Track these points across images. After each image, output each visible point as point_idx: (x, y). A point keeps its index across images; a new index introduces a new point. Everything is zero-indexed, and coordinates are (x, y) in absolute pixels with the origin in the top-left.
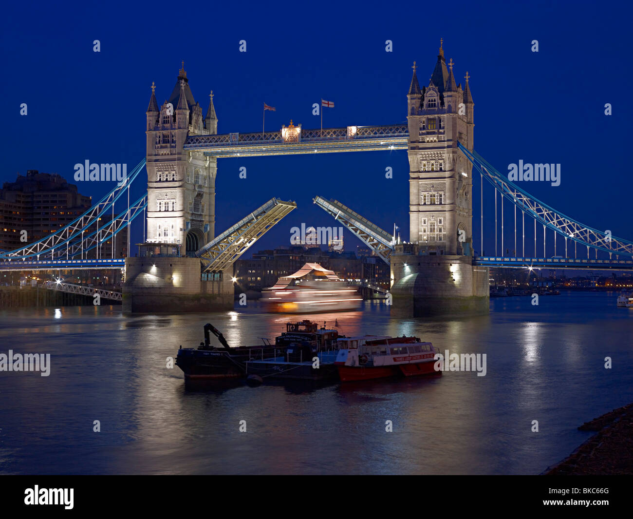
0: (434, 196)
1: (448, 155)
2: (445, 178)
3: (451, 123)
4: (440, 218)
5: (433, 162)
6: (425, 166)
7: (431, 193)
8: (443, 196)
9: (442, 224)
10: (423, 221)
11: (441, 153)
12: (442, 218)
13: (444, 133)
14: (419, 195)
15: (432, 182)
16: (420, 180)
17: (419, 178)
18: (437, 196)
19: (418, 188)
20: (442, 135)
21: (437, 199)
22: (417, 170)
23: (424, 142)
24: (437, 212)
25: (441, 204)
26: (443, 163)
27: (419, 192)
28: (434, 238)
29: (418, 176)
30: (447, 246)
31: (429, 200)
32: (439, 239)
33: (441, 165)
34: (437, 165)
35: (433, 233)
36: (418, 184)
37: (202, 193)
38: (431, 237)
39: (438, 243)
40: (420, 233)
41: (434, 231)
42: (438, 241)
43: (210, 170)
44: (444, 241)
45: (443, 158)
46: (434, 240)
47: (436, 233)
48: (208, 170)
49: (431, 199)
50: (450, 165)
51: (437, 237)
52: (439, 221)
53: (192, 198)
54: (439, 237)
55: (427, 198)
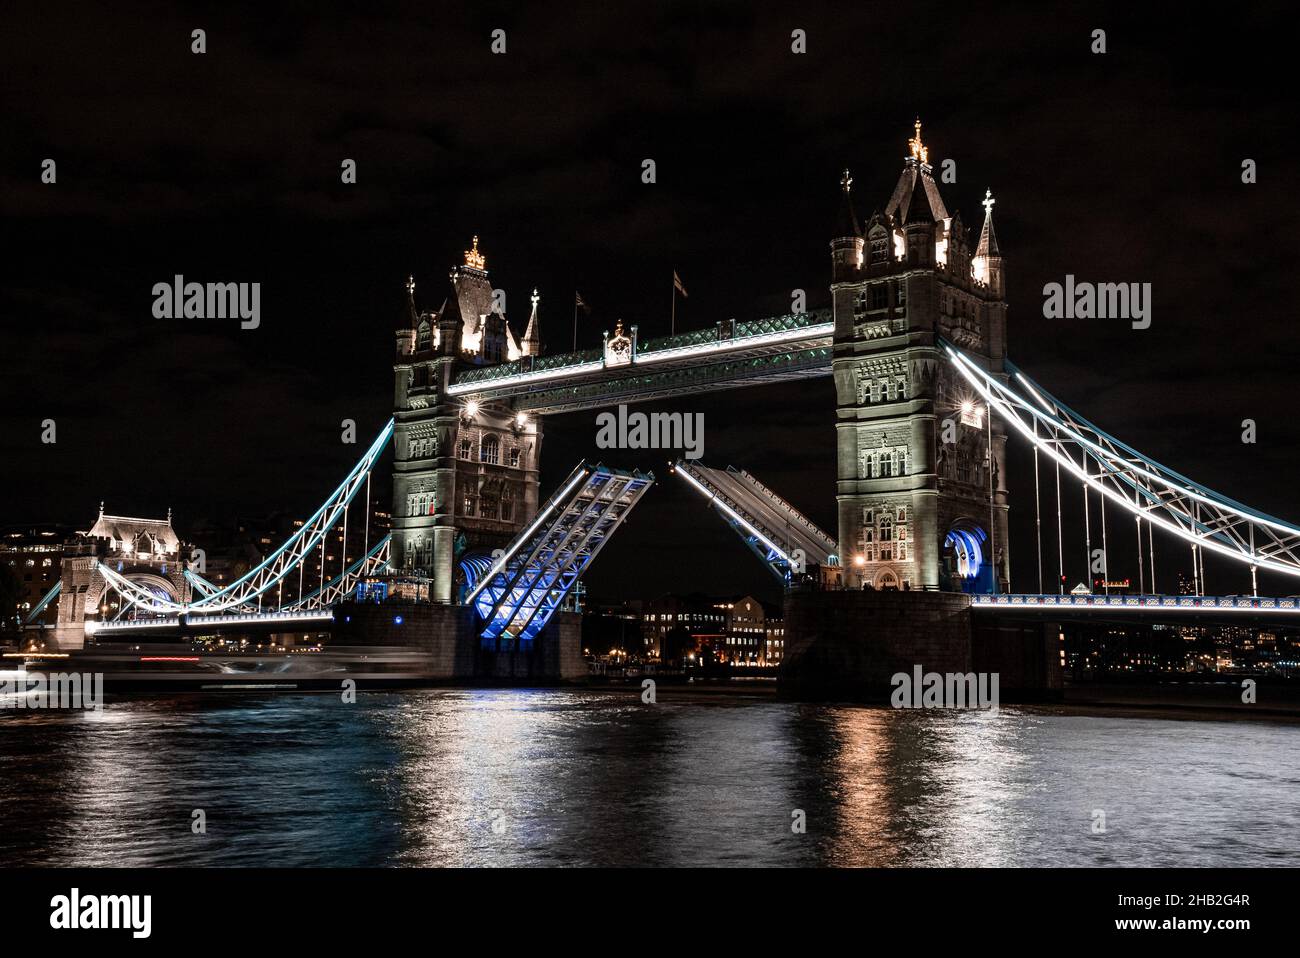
0: (889, 458)
1: (913, 362)
2: (907, 415)
3: (917, 291)
4: (902, 508)
5: (884, 381)
6: (868, 391)
7: (881, 451)
8: (906, 457)
9: (905, 521)
10: (865, 515)
11: (898, 361)
12: (905, 507)
13: (903, 315)
14: (856, 458)
15: (882, 426)
16: (858, 424)
17: (855, 419)
18: (895, 457)
19: (853, 441)
20: (901, 321)
21: (895, 463)
22: (852, 401)
23: (864, 339)
24: (893, 494)
25: (902, 474)
26: (904, 383)
27: (857, 451)
28: (889, 552)
29: (853, 415)
30: (916, 572)
31: (878, 468)
32: (899, 555)
33: (901, 386)
34: (892, 387)
35: (888, 542)
36: (854, 433)
37: (500, 480)
38: (883, 552)
39: (897, 565)
40: (860, 543)
41: (889, 538)
42: (897, 561)
43: (526, 439)
44: (910, 559)
45: (905, 370)
46: (889, 558)
47: (893, 540)
48: (521, 438)
49: (883, 465)
50: (917, 385)
51: (895, 550)
52: (898, 513)
53: (476, 489)
54: (899, 549)
55: (873, 463)
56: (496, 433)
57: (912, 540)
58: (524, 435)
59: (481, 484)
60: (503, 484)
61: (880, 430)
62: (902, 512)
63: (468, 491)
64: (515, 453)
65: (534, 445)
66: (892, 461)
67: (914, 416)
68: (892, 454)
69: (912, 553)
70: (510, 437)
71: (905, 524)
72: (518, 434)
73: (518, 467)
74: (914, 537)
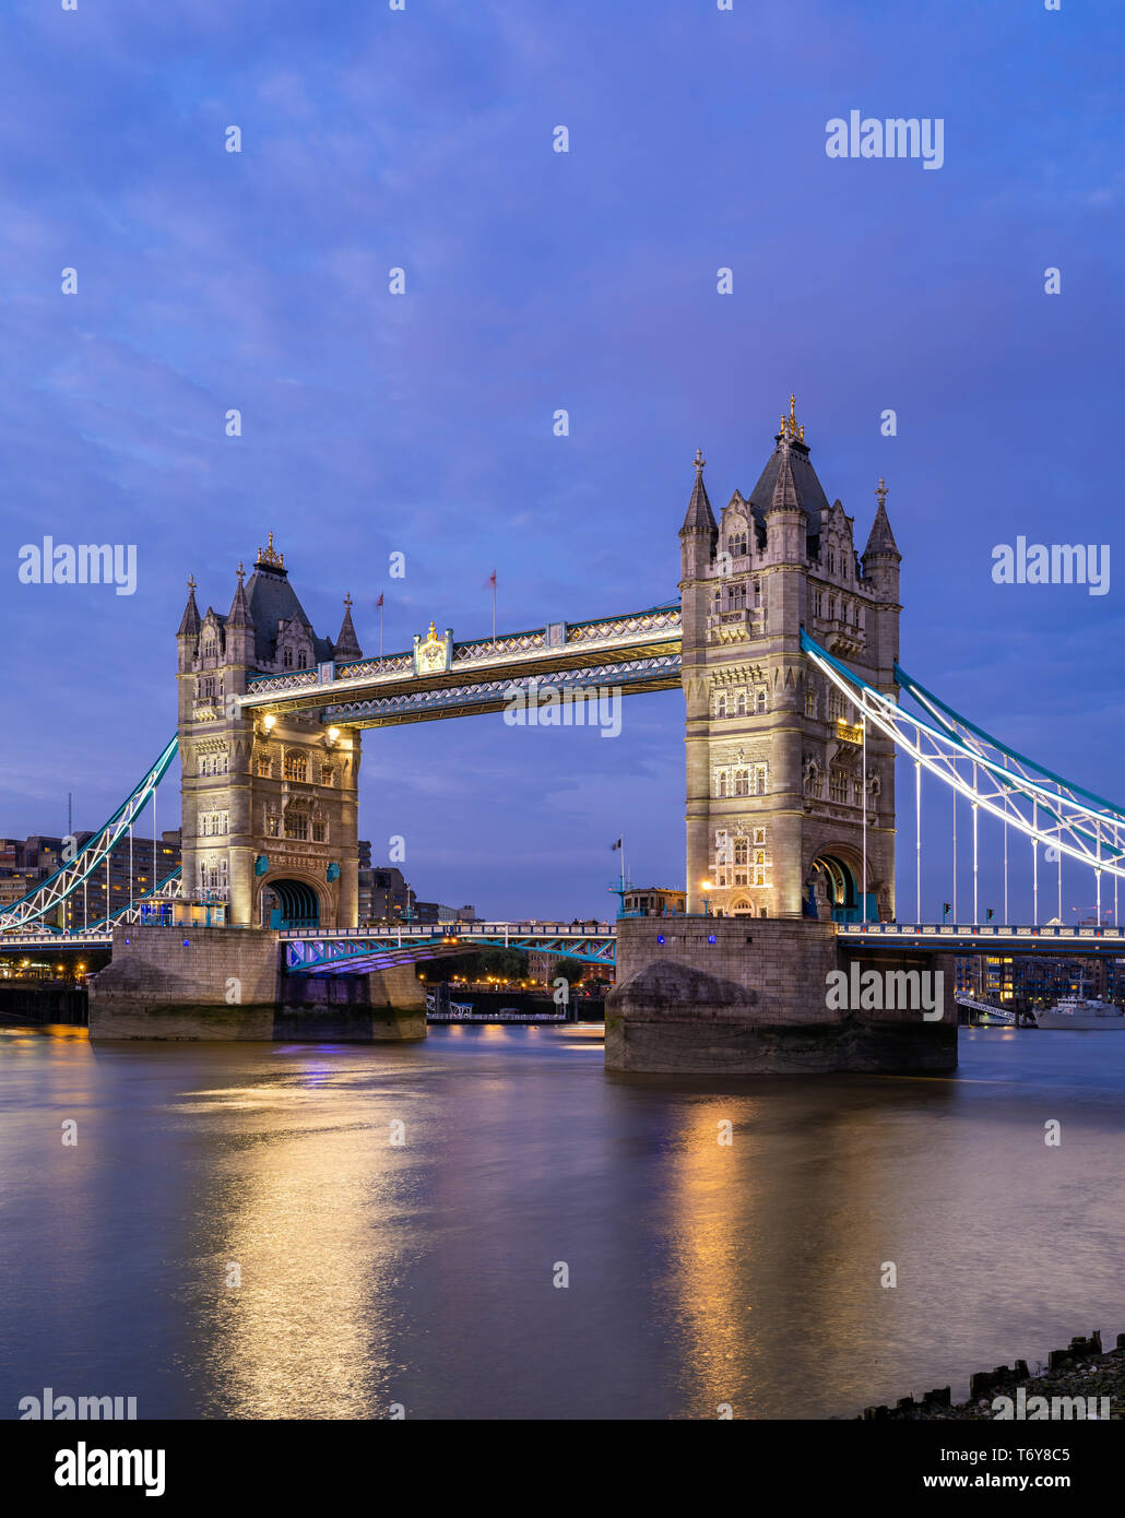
0: (746, 775)
1: (774, 669)
2: (767, 728)
3: (781, 589)
4: (760, 829)
5: (742, 690)
6: (722, 701)
7: (737, 768)
8: (765, 774)
9: (764, 843)
10: (718, 837)
11: (758, 668)
12: (764, 829)
13: (762, 618)
14: (708, 775)
15: (738, 741)
16: (711, 738)
17: (707, 733)
18: (753, 775)
19: (705, 757)
20: (761, 622)
21: (753, 781)
22: (704, 713)
23: (718, 643)
24: (749, 815)
25: (761, 793)
26: (765, 692)
27: (708, 768)
28: (745, 877)
29: (704, 729)
30: (774, 898)
31: (733, 786)
32: (756, 880)
33: (761, 696)
34: (751, 698)
35: (744, 866)
36: (706, 748)
37: (309, 799)
38: (738, 877)
39: (754, 891)
40: (711, 867)
41: (744, 862)
42: (753, 886)
43: (341, 755)
44: (768, 885)
45: (766, 678)
46: (745, 883)
47: (749, 865)
48: (334, 754)
49: (738, 783)
50: (780, 695)
51: (751, 874)
52: (755, 834)
53: (279, 808)
54: (756, 875)
55: (727, 781)
56: (302, 749)
57: (771, 865)
58: (338, 751)
59: (285, 802)
60: (312, 803)
61: (738, 745)
62: (760, 834)
63: (269, 810)
64: (327, 770)
65: (350, 762)
66: (750, 779)
67: (775, 730)
68: (750, 772)
69: (770, 878)
70: (321, 753)
71: (763, 847)
72: (331, 750)
73: (331, 785)
74: (774, 861)
